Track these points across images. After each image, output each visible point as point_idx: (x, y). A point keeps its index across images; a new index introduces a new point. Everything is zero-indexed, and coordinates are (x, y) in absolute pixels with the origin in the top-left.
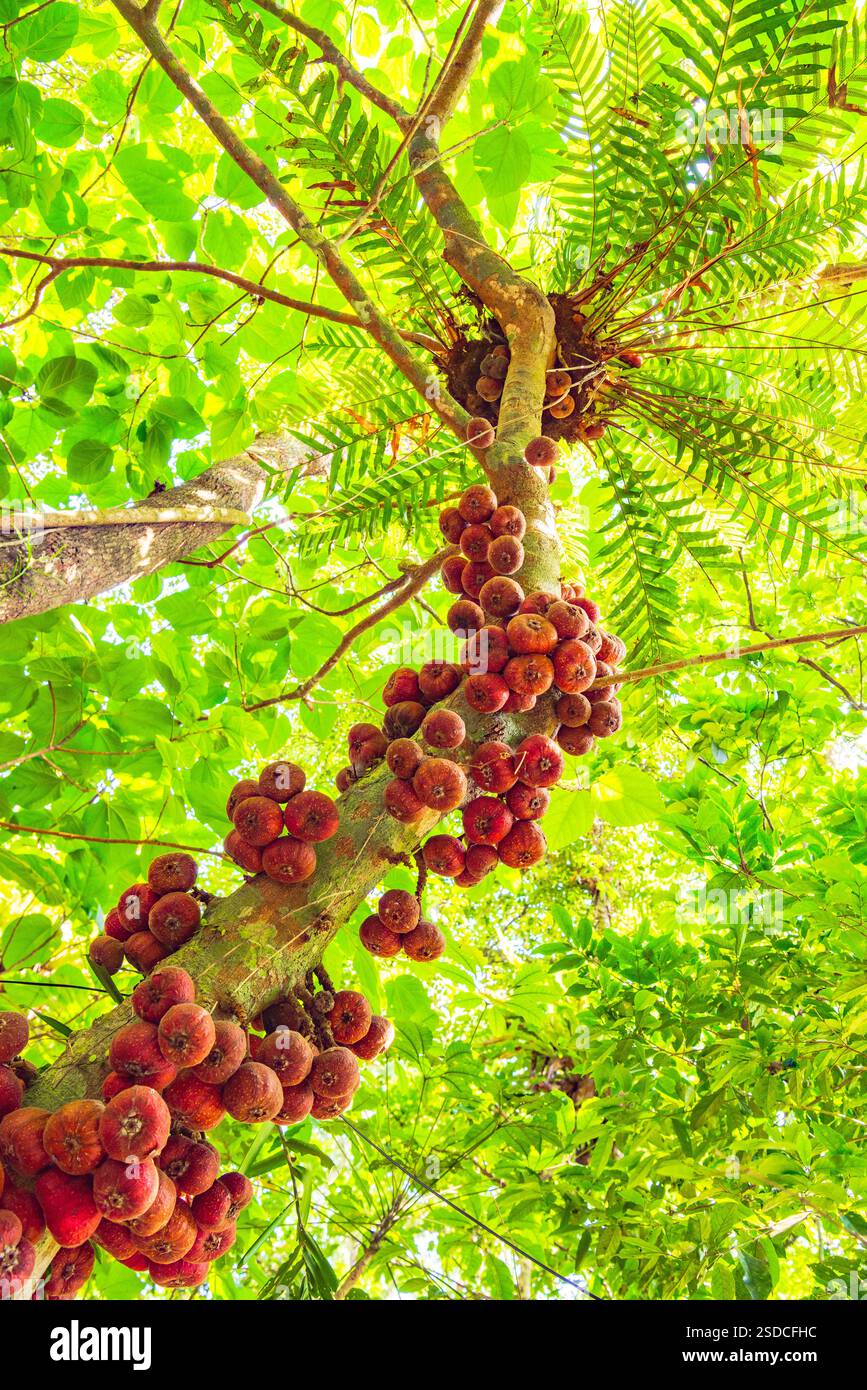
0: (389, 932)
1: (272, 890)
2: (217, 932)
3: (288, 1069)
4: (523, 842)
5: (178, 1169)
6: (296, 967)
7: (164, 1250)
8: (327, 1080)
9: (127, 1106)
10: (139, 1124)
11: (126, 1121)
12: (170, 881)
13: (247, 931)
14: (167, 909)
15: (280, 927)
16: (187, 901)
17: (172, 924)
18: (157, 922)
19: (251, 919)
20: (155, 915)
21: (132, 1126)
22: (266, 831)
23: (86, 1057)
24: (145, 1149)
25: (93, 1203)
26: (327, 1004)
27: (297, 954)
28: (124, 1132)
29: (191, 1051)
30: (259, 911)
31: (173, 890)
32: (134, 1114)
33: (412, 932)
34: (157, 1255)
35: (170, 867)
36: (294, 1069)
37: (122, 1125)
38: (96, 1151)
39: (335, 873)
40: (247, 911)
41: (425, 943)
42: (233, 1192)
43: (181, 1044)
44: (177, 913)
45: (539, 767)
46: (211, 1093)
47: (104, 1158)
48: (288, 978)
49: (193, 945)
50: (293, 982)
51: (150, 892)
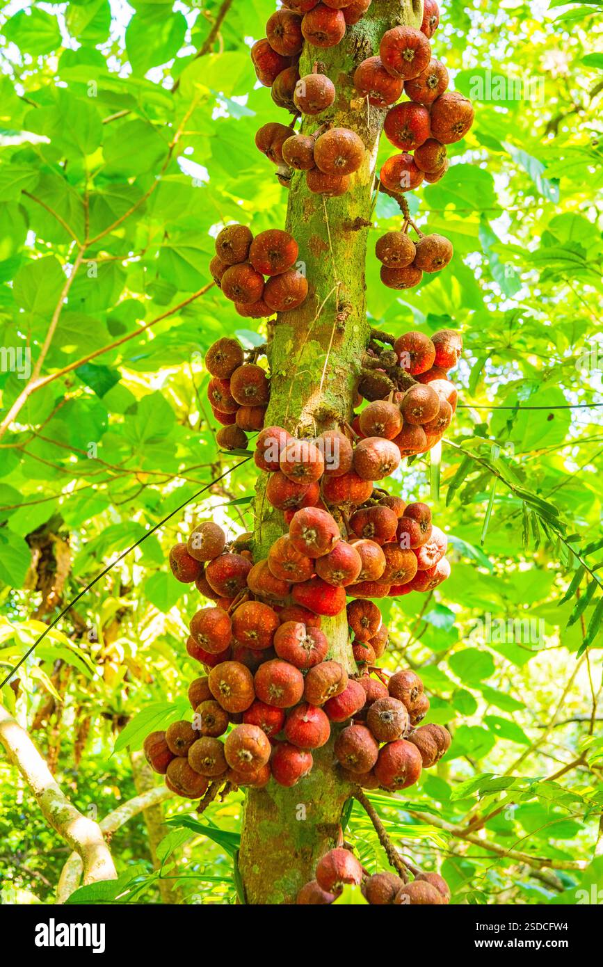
0: (402, 270)
1: (294, 317)
2: (281, 376)
3: (385, 428)
4: (446, 120)
5: (369, 530)
6: (351, 352)
7: (400, 576)
8: (417, 414)
9: (298, 528)
10: (313, 532)
11: (305, 536)
12: (226, 366)
13: (299, 360)
14: (240, 385)
15: (317, 338)
16: (248, 370)
17: (251, 392)
18: (240, 399)
19: (295, 348)
20: (236, 396)
21: (310, 536)
22: (252, 289)
23: (267, 512)
24: (327, 541)
25: (330, 586)
26: (391, 359)
27: (344, 344)
28: (309, 542)
29: (311, 471)
30: (296, 338)
31: (234, 370)
32: (305, 530)
33: (416, 257)
34: (400, 581)
35: (218, 358)
36: (390, 425)
37: (304, 540)
38: (306, 561)
39: (325, 271)
40: (289, 345)
41: (433, 256)
42: (414, 517)
43: (302, 471)
44: (248, 383)
45: (406, 62)
46: (350, 478)
47: (313, 561)
48: (352, 364)
49: (274, 396)
50: (358, 363)
51: (222, 381)
